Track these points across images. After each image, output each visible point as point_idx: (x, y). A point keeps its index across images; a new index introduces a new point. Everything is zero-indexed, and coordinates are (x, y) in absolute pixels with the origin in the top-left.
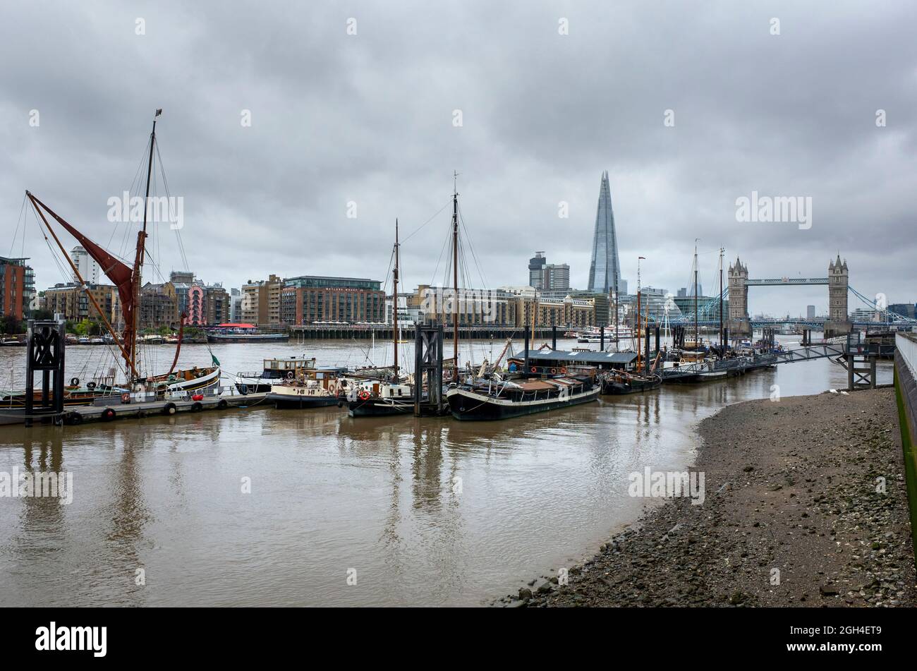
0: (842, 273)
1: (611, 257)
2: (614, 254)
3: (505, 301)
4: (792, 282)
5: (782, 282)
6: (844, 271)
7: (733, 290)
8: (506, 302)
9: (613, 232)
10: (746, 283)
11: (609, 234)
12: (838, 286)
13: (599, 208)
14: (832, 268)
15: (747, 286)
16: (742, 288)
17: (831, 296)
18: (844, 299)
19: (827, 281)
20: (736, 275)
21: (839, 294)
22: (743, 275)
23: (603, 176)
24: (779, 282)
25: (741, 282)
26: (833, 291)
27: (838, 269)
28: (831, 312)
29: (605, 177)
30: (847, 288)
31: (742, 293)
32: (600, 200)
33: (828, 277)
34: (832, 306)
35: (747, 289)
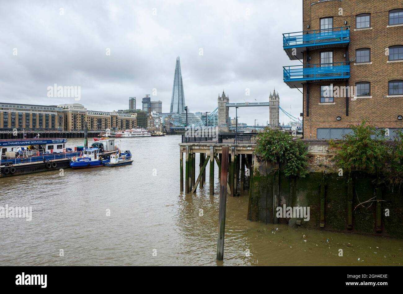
0: (276, 99)
1: (181, 97)
2: (182, 96)
3: (54, 113)
4: (251, 105)
5: (246, 105)
6: (277, 99)
7: (220, 109)
8: (56, 114)
9: (182, 86)
10: (228, 105)
11: (180, 86)
12: (274, 107)
13: (175, 74)
14: (271, 97)
15: (228, 107)
16: (225, 108)
17: (270, 112)
18: (277, 114)
19: (268, 104)
20: (222, 101)
21: (275, 111)
22: (225, 101)
23: (177, 59)
24: (244, 105)
25: (225, 105)
26: (271, 109)
27: (274, 97)
28: (271, 121)
29: (178, 59)
30: (279, 108)
31: (225, 111)
32: (175, 70)
33: (269, 102)
34: (271, 118)
35: (228, 109)
